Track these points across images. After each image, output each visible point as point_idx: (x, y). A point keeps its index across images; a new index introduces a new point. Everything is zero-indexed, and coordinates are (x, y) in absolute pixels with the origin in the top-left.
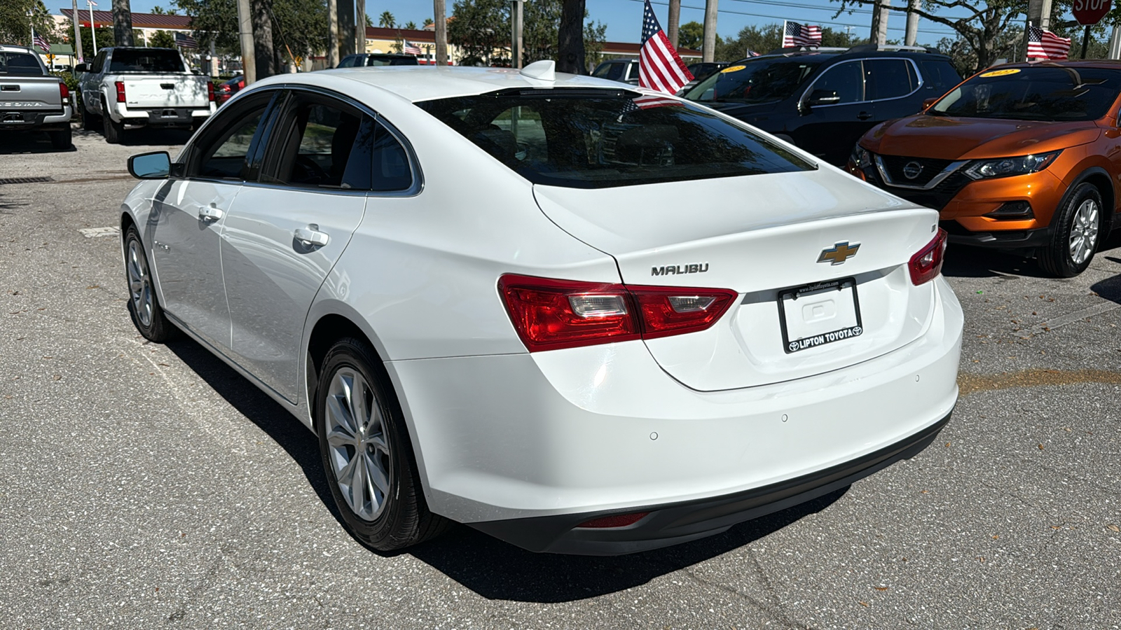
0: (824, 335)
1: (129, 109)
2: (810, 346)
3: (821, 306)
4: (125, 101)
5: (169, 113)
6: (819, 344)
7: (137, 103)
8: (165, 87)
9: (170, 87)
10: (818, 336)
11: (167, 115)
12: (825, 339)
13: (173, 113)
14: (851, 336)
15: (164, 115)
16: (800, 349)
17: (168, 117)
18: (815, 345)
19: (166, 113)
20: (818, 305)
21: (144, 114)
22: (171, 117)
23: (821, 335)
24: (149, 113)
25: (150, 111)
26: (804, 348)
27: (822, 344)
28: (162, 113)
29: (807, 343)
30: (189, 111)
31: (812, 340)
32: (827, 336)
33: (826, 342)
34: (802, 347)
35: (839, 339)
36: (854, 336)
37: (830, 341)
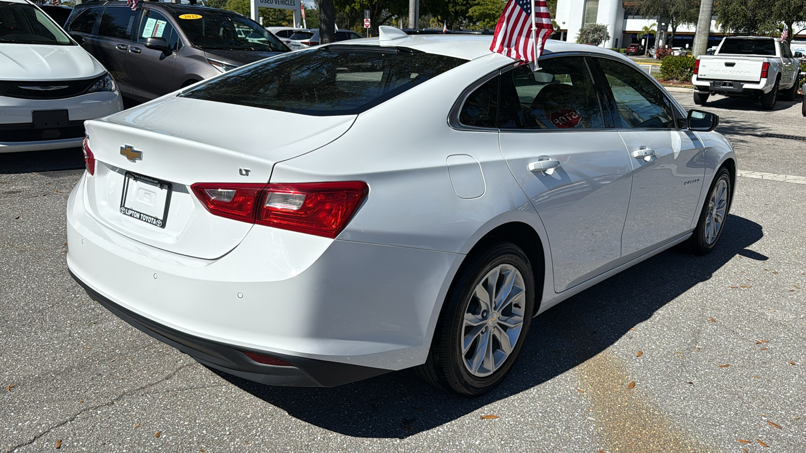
0: (141, 213)
1: (698, 79)
2: (131, 215)
3: (149, 194)
4: (697, 74)
5: (727, 84)
6: (136, 218)
7: (705, 75)
8: (728, 65)
9: (732, 65)
10: (137, 212)
11: (725, 86)
12: (140, 216)
13: (731, 85)
14: (154, 224)
15: (723, 85)
16: (125, 214)
17: (725, 87)
18: (133, 217)
19: (725, 84)
20: (148, 193)
21: (707, 84)
22: (728, 87)
23: (139, 212)
24: (710, 83)
25: (712, 82)
26: (127, 215)
27: (137, 218)
28: (722, 84)
29: (130, 212)
30: (741, 84)
31: (133, 212)
32: (142, 215)
33: (140, 219)
34: (127, 213)
35: (147, 222)
36: (156, 225)
37: (142, 220)
